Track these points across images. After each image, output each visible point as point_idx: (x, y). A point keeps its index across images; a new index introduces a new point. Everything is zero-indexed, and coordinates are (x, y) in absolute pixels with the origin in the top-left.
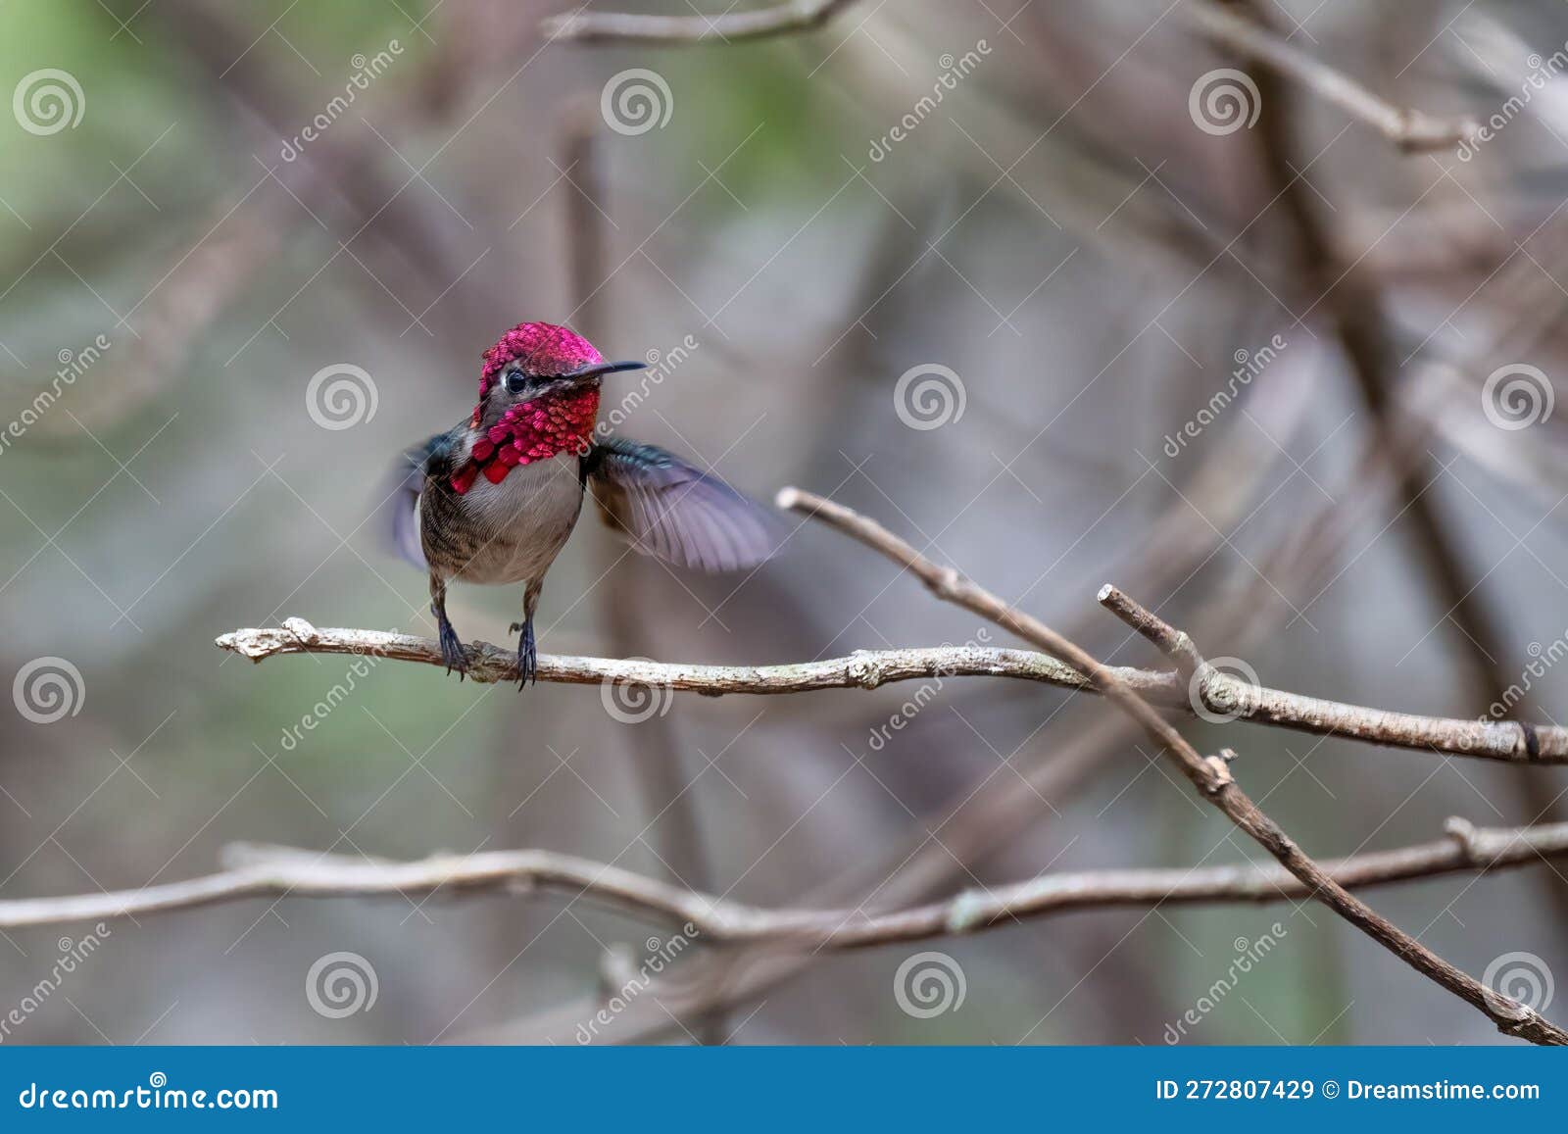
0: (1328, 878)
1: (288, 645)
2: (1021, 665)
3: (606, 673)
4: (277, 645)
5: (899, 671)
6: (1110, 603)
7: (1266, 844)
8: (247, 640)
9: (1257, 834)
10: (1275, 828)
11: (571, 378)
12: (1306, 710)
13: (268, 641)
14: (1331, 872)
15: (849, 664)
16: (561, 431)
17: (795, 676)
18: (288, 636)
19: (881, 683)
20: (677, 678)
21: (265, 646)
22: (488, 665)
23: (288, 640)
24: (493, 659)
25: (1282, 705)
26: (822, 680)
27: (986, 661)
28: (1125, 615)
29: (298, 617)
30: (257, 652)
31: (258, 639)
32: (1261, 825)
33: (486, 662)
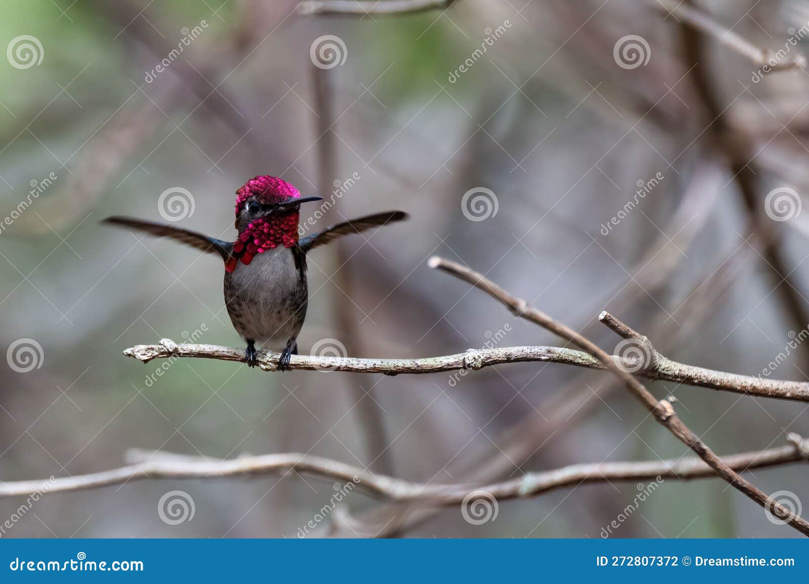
0: (726, 466)
1: (162, 353)
2: (558, 356)
3: (333, 364)
4: (156, 354)
5: (492, 360)
6: (606, 321)
7: (693, 448)
8: (140, 351)
9: (688, 442)
10: (698, 440)
11: (283, 205)
12: (712, 377)
13: (151, 351)
14: (727, 462)
15: (465, 356)
16: (278, 233)
17: (435, 363)
18: (162, 349)
19: (482, 367)
20: (372, 366)
21: (150, 354)
22: (270, 362)
23: (162, 351)
24: (273, 359)
25: (699, 375)
26: (450, 365)
27: (539, 354)
28: (614, 328)
29: (167, 338)
30: (145, 358)
31: (146, 350)
32: (690, 437)
33: (269, 360)
